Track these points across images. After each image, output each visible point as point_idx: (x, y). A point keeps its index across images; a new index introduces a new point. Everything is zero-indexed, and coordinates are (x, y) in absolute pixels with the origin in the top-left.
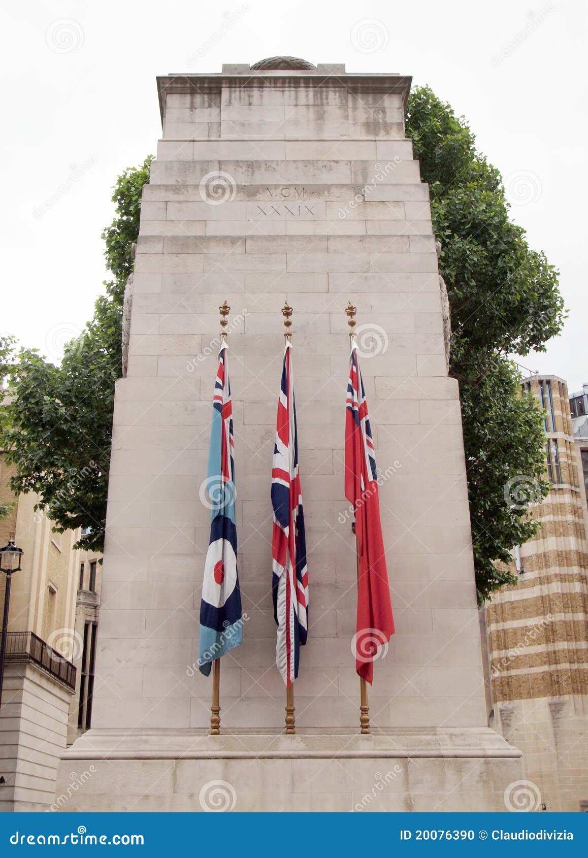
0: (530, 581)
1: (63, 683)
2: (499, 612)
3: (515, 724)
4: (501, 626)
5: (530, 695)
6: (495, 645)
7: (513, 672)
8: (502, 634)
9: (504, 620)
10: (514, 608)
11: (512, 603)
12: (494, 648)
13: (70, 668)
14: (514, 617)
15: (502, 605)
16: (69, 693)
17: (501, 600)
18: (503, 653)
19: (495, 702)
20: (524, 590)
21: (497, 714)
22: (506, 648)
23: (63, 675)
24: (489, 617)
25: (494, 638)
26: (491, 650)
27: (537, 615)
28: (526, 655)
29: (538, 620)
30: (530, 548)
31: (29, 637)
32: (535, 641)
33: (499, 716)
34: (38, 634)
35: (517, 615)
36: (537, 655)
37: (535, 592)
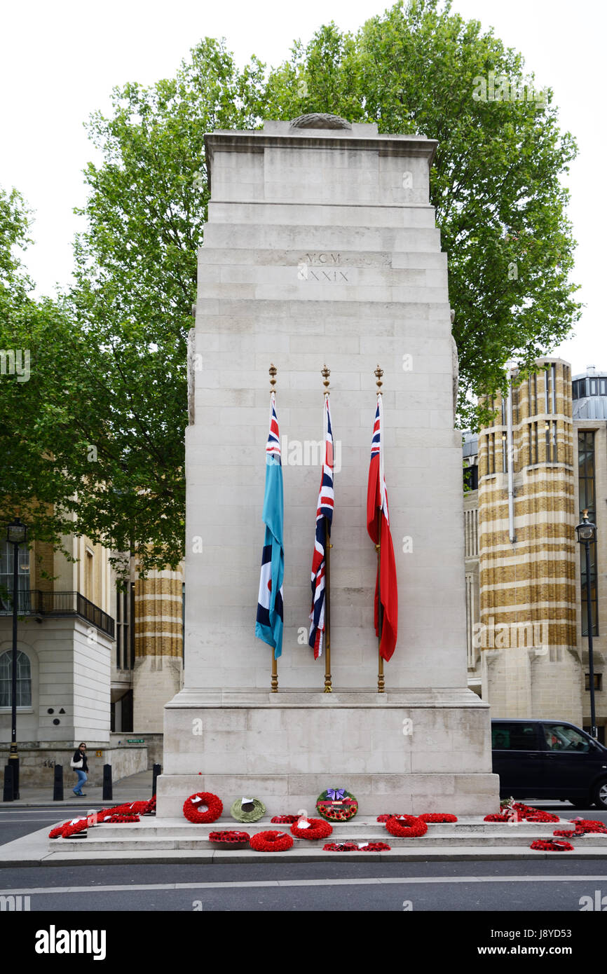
0: (521, 549)
1: (105, 633)
2: (492, 575)
3: (498, 667)
4: (492, 587)
6: (485, 603)
8: (492, 594)
9: (495, 582)
10: (505, 572)
11: (503, 568)
12: (485, 605)
13: (109, 619)
14: (504, 580)
15: (494, 569)
16: (111, 642)
17: (494, 565)
18: (492, 610)
19: (483, 650)
20: (514, 557)
21: (483, 660)
22: (495, 606)
23: (104, 626)
24: (482, 578)
25: (485, 597)
26: (482, 607)
27: (524, 579)
28: (512, 613)
29: (525, 583)
30: (524, 521)
31: (75, 597)
32: (520, 600)
33: (485, 661)
34: (82, 593)
35: (506, 579)
36: (521, 612)
37: (525, 559)
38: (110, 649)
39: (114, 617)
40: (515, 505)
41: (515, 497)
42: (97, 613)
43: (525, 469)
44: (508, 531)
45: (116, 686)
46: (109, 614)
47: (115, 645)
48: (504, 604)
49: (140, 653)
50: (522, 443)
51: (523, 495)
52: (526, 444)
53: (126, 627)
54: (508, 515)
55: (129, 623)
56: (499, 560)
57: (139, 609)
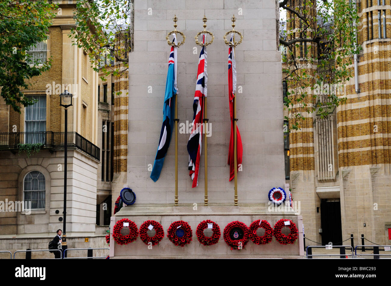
0: (363, 98)
1: (94, 158)
2: (344, 116)
3: (349, 179)
4: (344, 124)
5: (360, 164)
6: (341, 135)
7: (350, 150)
8: (345, 128)
9: (346, 120)
10: (352, 113)
11: (352, 110)
12: (340, 136)
13: (97, 149)
14: (352, 119)
15: (346, 111)
16: (97, 163)
17: (346, 108)
18: (345, 140)
19: (340, 167)
20: (359, 103)
21: (340, 173)
22: (347, 136)
23: (93, 153)
24: (338, 118)
25: (340, 131)
26: (339, 137)
27: (366, 118)
28: (358, 141)
29: (366, 121)
30: (364, 78)
31: (75, 135)
32: (363, 132)
33: (341, 175)
34: (79, 133)
35: (354, 118)
36: (365, 141)
37: (365, 104)
38: (97, 169)
39: (100, 147)
40: (358, 67)
41: (358, 62)
42: (89, 145)
43: (365, 43)
44: (354, 85)
45: (101, 193)
46: (96, 145)
47: (101, 165)
48: (353, 135)
49: (116, 170)
50: (362, 25)
51: (364, 60)
52: (365, 26)
53: (108, 153)
54: (354, 74)
55: (110, 150)
56: (349, 105)
57: (117, 141)
